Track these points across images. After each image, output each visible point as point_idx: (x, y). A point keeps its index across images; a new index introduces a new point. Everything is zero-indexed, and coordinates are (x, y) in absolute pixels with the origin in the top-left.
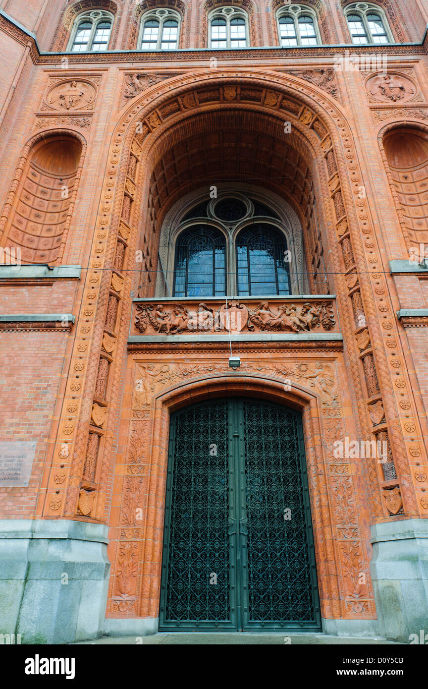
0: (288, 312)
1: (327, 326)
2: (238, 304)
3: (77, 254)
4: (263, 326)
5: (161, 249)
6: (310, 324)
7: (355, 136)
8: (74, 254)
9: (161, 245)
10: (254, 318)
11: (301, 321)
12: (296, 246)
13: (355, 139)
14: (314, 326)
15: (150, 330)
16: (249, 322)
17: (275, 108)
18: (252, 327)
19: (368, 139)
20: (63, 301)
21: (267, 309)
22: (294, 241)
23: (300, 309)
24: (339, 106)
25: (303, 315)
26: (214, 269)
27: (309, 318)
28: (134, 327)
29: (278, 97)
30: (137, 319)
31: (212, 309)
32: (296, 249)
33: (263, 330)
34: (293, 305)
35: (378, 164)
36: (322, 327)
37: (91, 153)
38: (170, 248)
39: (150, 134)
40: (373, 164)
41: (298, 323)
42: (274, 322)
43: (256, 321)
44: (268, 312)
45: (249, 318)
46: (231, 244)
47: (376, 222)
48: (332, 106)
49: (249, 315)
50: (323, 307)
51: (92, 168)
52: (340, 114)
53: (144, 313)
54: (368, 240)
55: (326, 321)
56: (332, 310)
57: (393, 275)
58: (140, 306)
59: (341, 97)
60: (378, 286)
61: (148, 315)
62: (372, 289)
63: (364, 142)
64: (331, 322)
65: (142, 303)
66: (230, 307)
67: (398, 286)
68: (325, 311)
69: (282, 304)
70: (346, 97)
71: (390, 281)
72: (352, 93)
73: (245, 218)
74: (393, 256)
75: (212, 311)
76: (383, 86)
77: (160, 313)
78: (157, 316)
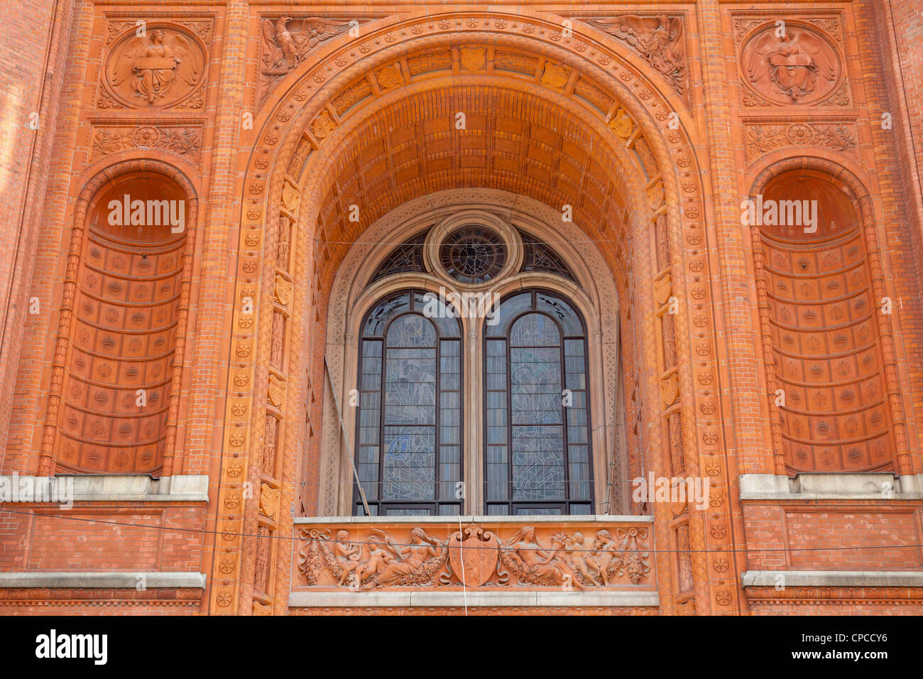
0: (567, 548)
1: (636, 577)
2: (481, 532)
3: (199, 452)
4: (524, 575)
5: (329, 348)
6: (605, 575)
7: (708, 193)
8: (194, 452)
9: (330, 340)
10: (508, 559)
11: (589, 567)
12: (605, 347)
13: (708, 200)
14: (612, 574)
15: (324, 577)
16: (499, 566)
17: (562, 91)
18: (505, 575)
19: (729, 203)
20: (184, 547)
21: (533, 540)
22: (602, 335)
23: (589, 540)
25: (594, 553)
26: (438, 392)
27: (603, 561)
28: (298, 573)
29: (568, 76)
30: (303, 557)
31: (435, 540)
32: (605, 354)
33: (524, 582)
34: (578, 534)
35: (743, 263)
36: (626, 578)
37: (207, 223)
38: (349, 346)
39: (314, 154)
40: (733, 262)
41: (584, 570)
42: (542, 570)
43: (512, 564)
44: (533, 546)
45: (500, 558)
46: (473, 341)
47: (726, 391)
48: (671, 112)
49: (500, 554)
50: (630, 537)
51: (212, 260)
53: (315, 546)
54: (709, 429)
55: (635, 567)
56: (647, 544)
57: (742, 503)
58: (307, 532)
59: (691, 90)
60: (716, 522)
61: (321, 549)
62: (708, 529)
63: (723, 208)
64: (644, 567)
65: (311, 527)
66: (466, 537)
67: (748, 525)
68: (633, 546)
69: (559, 530)
70: (698, 93)
71: (736, 515)
72: (711, 84)
73: (504, 278)
74: (747, 465)
75: (434, 544)
76: (776, 60)
77: (342, 547)
78: (336, 552)
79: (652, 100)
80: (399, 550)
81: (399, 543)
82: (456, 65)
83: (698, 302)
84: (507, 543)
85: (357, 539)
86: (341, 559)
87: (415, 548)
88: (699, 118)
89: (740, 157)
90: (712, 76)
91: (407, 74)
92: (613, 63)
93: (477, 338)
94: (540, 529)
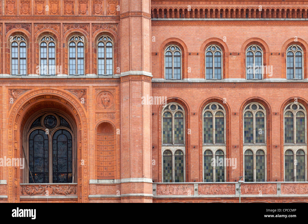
0: (64, 188)
2: (50, 186)
4: (57, 193)
5: (23, 143)
7: (88, 128)
8: (4, 176)
9: (23, 141)
11: (67, 192)
14: (71, 193)
15: (25, 193)
16: (53, 191)
18: (54, 193)
19: (91, 130)
20: (4, 192)
21: (58, 187)
23: (67, 187)
24: (85, 112)
25: (68, 189)
26: (44, 150)
27: (69, 191)
28: (21, 193)
29: (65, 101)
30: (22, 190)
34: (66, 186)
38: (27, 142)
40: (91, 142)
41: (66, 192)
42: (60, 192)
43: (55, 191)
44: (58, 188)
47: (88, 165)
48: (83, 111)
49: (53, 189)
52: (85, 116)
53: (23, 188)
54: (86, 171)
55: (74, 192)
56: (76, 188)
57: (89, 184)
58: (22, 186)
59: (87, 106)
60: (85, 187)
61: (25, 189)
62: (84, 188)
63: (90, 131)
64: (76, 191)
65: (23, 185)
66: (48, 187)
67: (90, 188)
68: (74, 188)
69: (63, 186)
70: (88, 107)
71: (88, 186)
72: (90, 105)
73: (56, 128)
74: (91, 178)
75: (43, 188)
76: (103, 100)
77: (28, 188)
78: (27, 189)
79: (80, 108)
80: (37, 189)
81: (37, 188)
82: (45, 98)
83: (85, 149)
84: (54, 188)
85: (30, 187)
86: (28, 191)
87: (40, 189)
88: (88, 112)
89: (94, 121)
90: (90, 104)
91: (36, 100)
92: (73, 100)
93: (51, 141)
94: (59, 185)
